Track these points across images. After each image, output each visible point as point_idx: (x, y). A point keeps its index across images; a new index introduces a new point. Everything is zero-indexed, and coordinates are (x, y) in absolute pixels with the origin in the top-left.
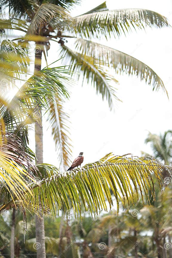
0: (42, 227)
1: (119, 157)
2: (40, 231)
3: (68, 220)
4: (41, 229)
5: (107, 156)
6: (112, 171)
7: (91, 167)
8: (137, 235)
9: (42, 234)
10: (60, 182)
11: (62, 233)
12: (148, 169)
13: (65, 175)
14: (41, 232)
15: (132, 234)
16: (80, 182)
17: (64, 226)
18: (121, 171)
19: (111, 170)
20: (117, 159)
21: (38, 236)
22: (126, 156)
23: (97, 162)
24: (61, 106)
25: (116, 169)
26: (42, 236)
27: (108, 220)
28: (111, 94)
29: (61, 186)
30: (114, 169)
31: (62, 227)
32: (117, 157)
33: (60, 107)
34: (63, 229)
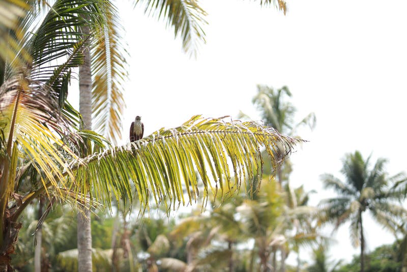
0: (88, 230)
1: (212, 121)
2: (85, 236)
3: (126, 223)
4: (87, 234)
5: (194, 118)
6: (201, 143)
7: (169, 137)
8: (233, 247)
9: (88, 242)
10: (120, 158)
11: (116, 243)
12: (255, 141)
13: (130, 148)
14: (87, 239)
15: (226, 246)
16: (151, 160)
17: (119, 232)
18: (215, 143)
19: (200, 140)
20: (208, 124)
21: (82, 244)
22: (224, 119)
23: (179, 129)
24: (115, 42)
25: (206, 139)
26: (88, 245)
27: (188, 225)
28: (191, 27)
29: (122, 165)
30: (204, 140)
31: (116, 233)
32: (208, 120)
33: (113, 44)
34: (117, 237)
